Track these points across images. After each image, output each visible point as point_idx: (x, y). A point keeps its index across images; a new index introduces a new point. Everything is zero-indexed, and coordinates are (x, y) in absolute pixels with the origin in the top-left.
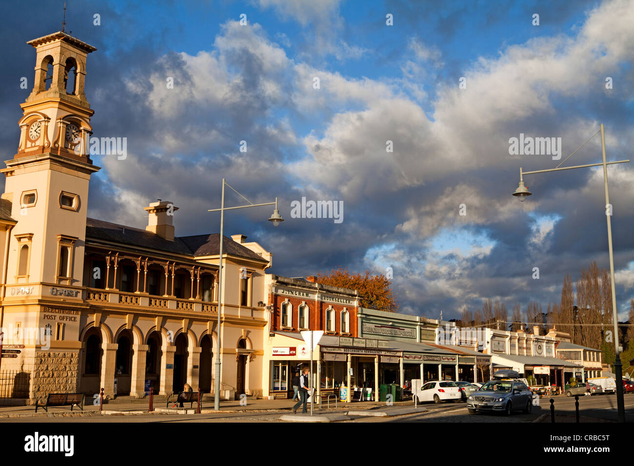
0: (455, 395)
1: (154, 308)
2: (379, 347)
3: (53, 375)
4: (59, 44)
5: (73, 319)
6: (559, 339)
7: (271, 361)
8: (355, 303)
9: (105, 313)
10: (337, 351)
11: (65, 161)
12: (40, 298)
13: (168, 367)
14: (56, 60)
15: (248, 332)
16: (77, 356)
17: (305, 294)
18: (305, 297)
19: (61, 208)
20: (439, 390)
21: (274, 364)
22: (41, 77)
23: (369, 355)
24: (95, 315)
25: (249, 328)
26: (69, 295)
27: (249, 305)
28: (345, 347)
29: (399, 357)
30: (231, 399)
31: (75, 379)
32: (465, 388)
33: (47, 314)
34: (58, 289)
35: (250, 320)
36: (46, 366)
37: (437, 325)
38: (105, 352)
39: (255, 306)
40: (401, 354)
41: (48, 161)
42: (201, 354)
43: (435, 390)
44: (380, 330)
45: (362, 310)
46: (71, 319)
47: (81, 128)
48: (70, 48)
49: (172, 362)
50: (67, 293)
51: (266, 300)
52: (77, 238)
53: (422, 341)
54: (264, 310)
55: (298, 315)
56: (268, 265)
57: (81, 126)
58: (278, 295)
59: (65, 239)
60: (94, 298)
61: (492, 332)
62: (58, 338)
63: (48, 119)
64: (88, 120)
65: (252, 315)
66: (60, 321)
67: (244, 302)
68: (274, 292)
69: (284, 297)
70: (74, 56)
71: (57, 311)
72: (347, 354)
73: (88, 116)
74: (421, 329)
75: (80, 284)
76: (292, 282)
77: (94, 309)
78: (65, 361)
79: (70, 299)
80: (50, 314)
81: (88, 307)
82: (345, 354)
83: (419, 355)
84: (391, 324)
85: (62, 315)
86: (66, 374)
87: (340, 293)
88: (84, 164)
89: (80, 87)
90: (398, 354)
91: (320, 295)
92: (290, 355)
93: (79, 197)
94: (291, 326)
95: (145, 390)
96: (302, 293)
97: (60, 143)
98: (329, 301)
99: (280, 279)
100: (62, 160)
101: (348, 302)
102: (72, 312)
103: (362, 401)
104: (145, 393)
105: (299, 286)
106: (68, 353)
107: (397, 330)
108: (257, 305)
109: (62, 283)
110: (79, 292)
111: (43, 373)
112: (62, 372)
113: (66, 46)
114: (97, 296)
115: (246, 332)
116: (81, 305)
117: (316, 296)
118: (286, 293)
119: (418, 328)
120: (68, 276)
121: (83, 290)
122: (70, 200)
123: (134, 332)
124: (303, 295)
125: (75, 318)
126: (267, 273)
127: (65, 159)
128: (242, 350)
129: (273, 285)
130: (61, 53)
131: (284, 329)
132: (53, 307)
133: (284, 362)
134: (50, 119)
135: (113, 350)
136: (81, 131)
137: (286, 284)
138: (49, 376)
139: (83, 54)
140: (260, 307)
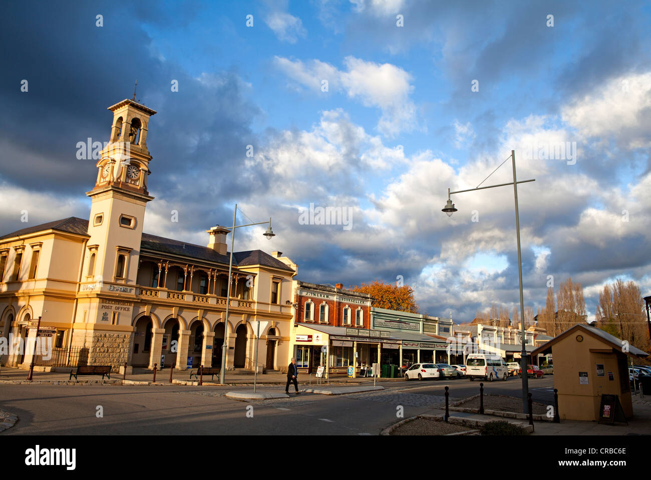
0: (434, 374)
1: (197, 303)
2: (381, 336)
3: (108, 350)
4: (127, 108)
5: (127, 309)
6: (537, 333)
7: (295, 345)
8: (368, 304)
9: (155, 305)
10: (344, 339)
11: (125, 192)
12: (99, 293)
13: (208, 347)
14: (124, 120)
15: (277, 323)
16: (129, 337)
17: (325, 296)
18: (326, 298)
19: (120, 226)
20: (422, 370)
21: (298, 348)
22: (115, 132)
23: (373, 342)
24: (146, 307)
25: (277, 320)
26: (124, 291)
27: (278, 303)
28: (351, 336)
29: (399, 344)
30: (259, 373)
31: (127, 354)
32: (444, 369)
33: (105, 304)
34: (115, 286)
35: (280, 315)
36: (102, 344)
37: (437, 321)
38: (154, 335)
39: (284, 303)
40: (401, 342)
41: (111, 192)
42: (236, 338)
43: (419, 371)
44: (389, 324)
45: (374, 309)
46: (125, 309)
47: (140, 168)
48: (136, 111)
49: (211, 344)
50: (122, 290)
51: (293, 300)
52: (132, 249)
53: (425, 332)
54: (291, 307)
55: (319, 311)
56: (295, 273)
57: (140, 167)
58: (303, 296)
59: (121, 249)
60: (146, 294)
61: (482, 327)
62: (113, 323)
63: (114, 161)
64: (147, 163)
65: (281, 311)
66: (115, 311)
67: (274, 301)
68: (299, 293)
69: (307, 298)
70: (138, 117)
71: (113, 302)
72: (353, 341)
73: (147, 160)
74: (423, 324)
75: (134, 283)
76: (315, 286)
77: (144, 303)
78: (118, 341)
79: (124, 294)
80: (107, 305)
81: (139, 301)
82: (351, 341)
83: (416, 343)
84: (398, 319)
85: (118, 306)
86: (119, 351)
87: (355, 296)
88: (140, 195)
89: (143, 139)
90: (398, 342)
91: (338, 297)
92: (308, 341)
93: (135, 219)
94: (313, 319)
95: (188, 364)
96: (323, 295)
97: (122, 179)
98: (346, 301)
99: (304, 284)
100: (122, 191)
101: (362, 302)
102: (126, 304)
103: (366, 376)
104: (187, 366)
105: (320, 290)
106: (122, 334)
107: (403, 324)
108: (285, 303)
109: (119, 282)
110: (133, 289)
111: (100, 349)
112: (115, 349)
113: (133, 109)
114: (149, 293)
115: (275, 323)
116: (134, 299)
117: (335, 297)
118: (309, 295)
119: (421, 323)
120: (124, 277)
121: (136, 288)
122: (129, 221)
123: (179, 320)
124: (324, 296)
125: (128, 309)
126: (294, 280)
127: (124, 190)
128: (271, 337)
129: (298, 288)
130: (128, 115)
131: (307, 322)
132: (109, 300)
133: (306, 347)
134: (115, 161)
135: (161, 333)
136: (140, 171)
137: (309, 288)
138: (104, 352)
139: (146, 115)
140: (287, 305)
